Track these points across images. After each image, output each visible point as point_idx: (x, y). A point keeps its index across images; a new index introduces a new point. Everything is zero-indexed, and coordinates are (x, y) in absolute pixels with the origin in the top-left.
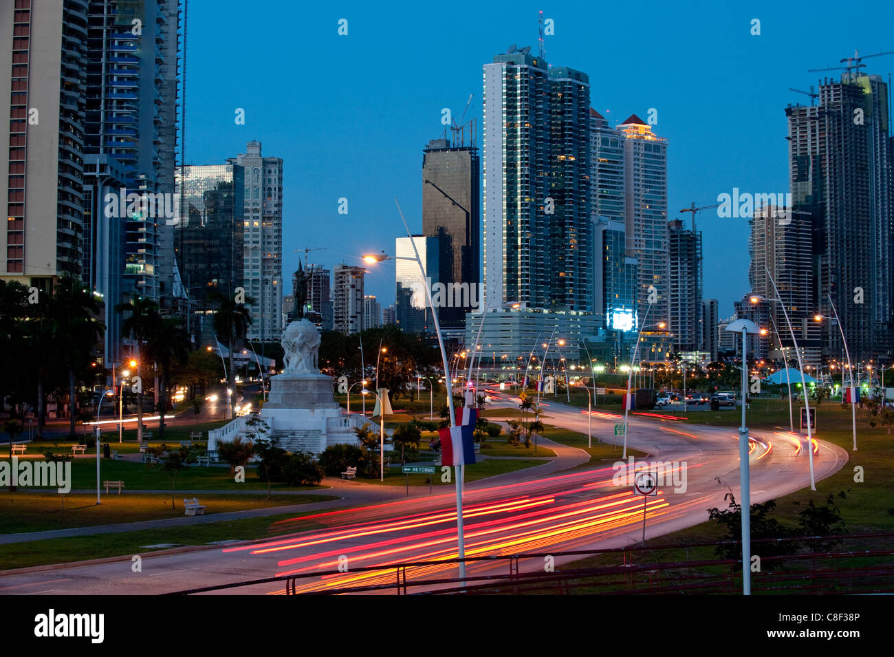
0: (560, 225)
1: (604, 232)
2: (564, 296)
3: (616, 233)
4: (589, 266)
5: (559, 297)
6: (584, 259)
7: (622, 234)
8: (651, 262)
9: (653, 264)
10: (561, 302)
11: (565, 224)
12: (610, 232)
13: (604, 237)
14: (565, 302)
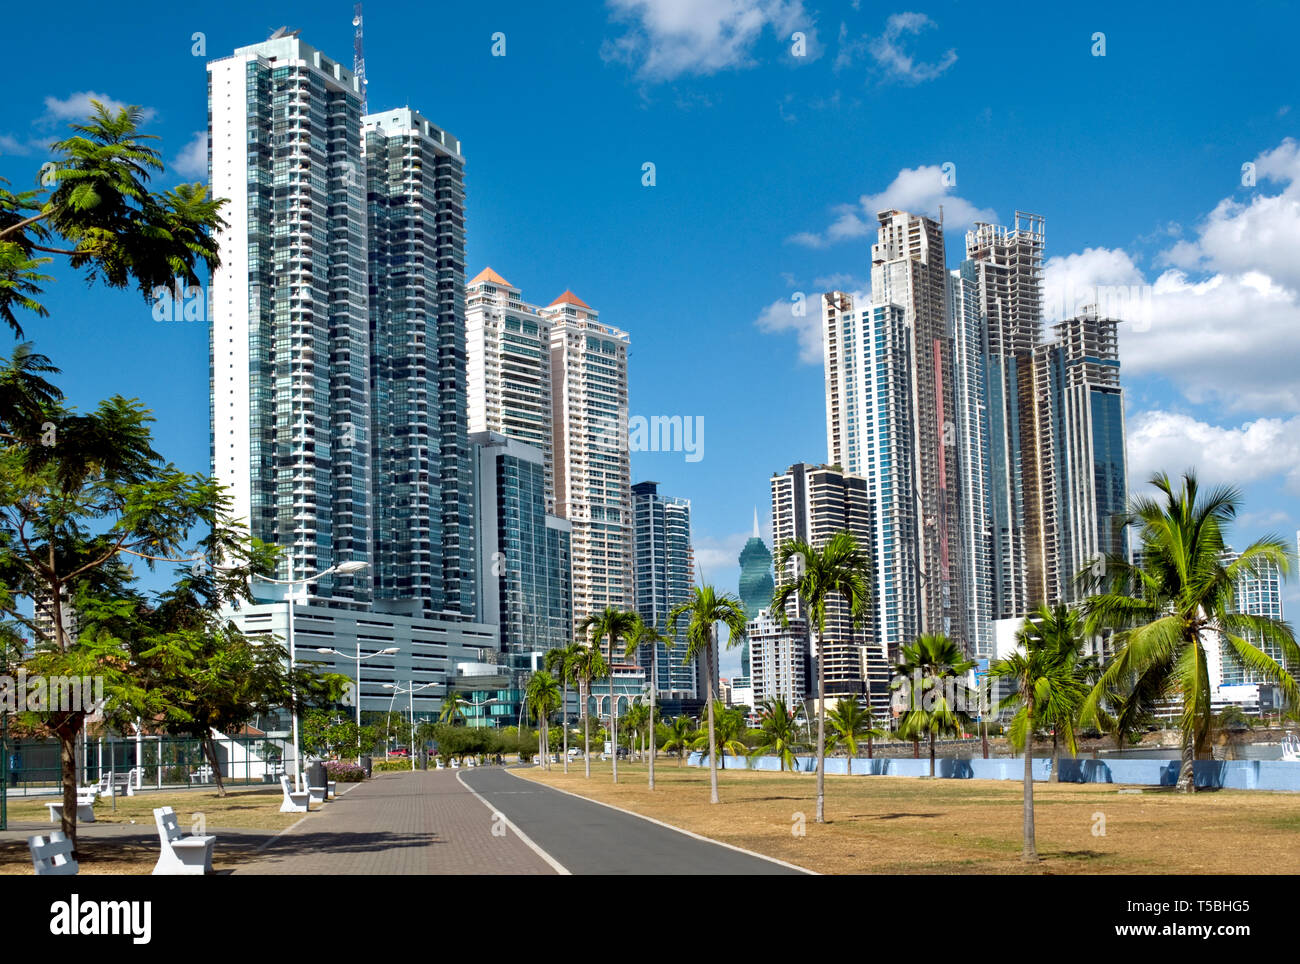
0: (398, 432)
1: (500, 459)
2: (410, 581)
3: (524, 465)
4: (466, 522)
5: (400, 583)
6: (455, 508)
7: (538, 469)
8: (602, 544)
9: (606, 549)
10: (403, 592)
11: (409, 430)
12: (512, 461)
13: (500, 470)
14: (412, 592)
